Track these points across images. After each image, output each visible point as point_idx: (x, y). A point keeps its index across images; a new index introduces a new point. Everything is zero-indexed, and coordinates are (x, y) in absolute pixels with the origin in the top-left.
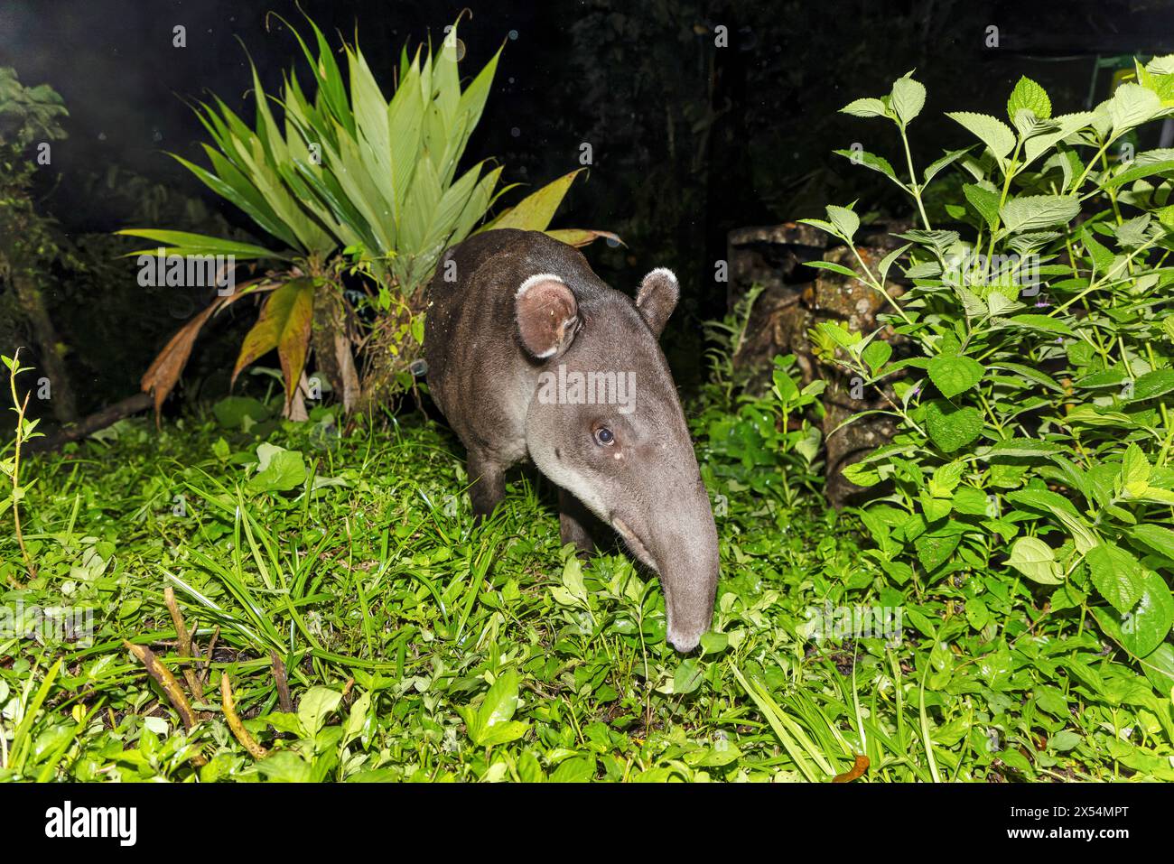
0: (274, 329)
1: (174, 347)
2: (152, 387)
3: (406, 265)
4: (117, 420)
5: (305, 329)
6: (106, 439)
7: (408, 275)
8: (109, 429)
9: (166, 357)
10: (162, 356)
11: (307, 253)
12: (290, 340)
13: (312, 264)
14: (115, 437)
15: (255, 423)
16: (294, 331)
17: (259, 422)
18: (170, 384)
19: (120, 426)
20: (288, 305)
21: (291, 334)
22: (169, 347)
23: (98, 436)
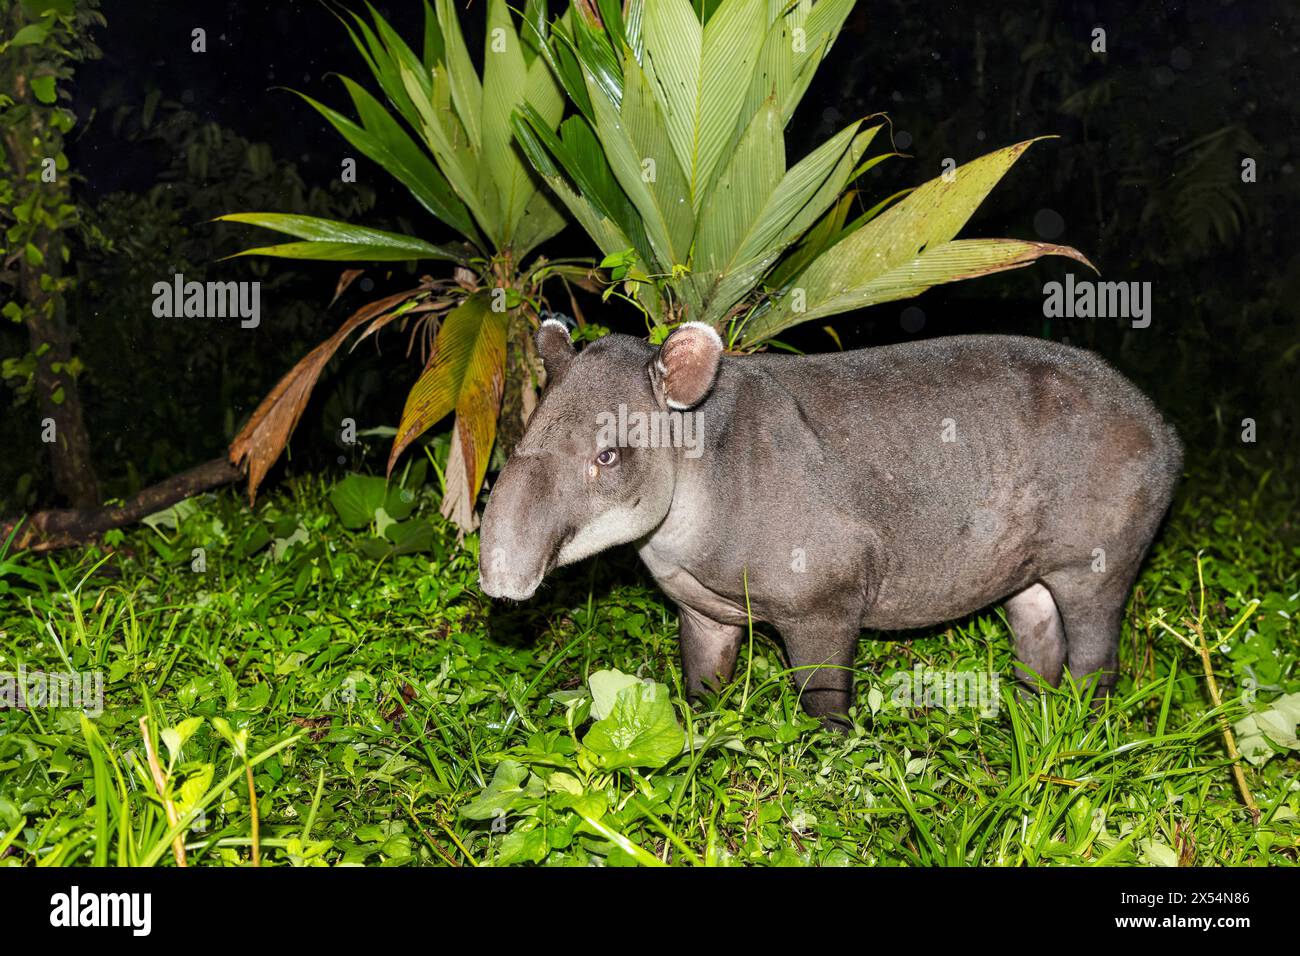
0: (451, 380)
1: (281, 396)
2: (244, 456)
3: (706, 289)
4: (179, 498)
5: (495, 379)
6: (160, 526)
7: (705, 306)
8: (170, 512)
9: (269, 411)
10: (262, 409)
11: (492, 251)
12: (472, 398)
13: (497, 268)
14: (174, 523)
15: (393, 521)
16: (476, 382)
17: (400, 521)
18: (272, 454)
19: (184, 508)
20: (468, 338)
21: (473, 389)
22: (274, 396)
23: (151, 521)
